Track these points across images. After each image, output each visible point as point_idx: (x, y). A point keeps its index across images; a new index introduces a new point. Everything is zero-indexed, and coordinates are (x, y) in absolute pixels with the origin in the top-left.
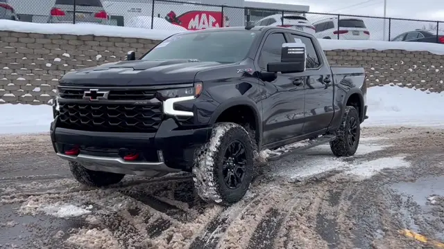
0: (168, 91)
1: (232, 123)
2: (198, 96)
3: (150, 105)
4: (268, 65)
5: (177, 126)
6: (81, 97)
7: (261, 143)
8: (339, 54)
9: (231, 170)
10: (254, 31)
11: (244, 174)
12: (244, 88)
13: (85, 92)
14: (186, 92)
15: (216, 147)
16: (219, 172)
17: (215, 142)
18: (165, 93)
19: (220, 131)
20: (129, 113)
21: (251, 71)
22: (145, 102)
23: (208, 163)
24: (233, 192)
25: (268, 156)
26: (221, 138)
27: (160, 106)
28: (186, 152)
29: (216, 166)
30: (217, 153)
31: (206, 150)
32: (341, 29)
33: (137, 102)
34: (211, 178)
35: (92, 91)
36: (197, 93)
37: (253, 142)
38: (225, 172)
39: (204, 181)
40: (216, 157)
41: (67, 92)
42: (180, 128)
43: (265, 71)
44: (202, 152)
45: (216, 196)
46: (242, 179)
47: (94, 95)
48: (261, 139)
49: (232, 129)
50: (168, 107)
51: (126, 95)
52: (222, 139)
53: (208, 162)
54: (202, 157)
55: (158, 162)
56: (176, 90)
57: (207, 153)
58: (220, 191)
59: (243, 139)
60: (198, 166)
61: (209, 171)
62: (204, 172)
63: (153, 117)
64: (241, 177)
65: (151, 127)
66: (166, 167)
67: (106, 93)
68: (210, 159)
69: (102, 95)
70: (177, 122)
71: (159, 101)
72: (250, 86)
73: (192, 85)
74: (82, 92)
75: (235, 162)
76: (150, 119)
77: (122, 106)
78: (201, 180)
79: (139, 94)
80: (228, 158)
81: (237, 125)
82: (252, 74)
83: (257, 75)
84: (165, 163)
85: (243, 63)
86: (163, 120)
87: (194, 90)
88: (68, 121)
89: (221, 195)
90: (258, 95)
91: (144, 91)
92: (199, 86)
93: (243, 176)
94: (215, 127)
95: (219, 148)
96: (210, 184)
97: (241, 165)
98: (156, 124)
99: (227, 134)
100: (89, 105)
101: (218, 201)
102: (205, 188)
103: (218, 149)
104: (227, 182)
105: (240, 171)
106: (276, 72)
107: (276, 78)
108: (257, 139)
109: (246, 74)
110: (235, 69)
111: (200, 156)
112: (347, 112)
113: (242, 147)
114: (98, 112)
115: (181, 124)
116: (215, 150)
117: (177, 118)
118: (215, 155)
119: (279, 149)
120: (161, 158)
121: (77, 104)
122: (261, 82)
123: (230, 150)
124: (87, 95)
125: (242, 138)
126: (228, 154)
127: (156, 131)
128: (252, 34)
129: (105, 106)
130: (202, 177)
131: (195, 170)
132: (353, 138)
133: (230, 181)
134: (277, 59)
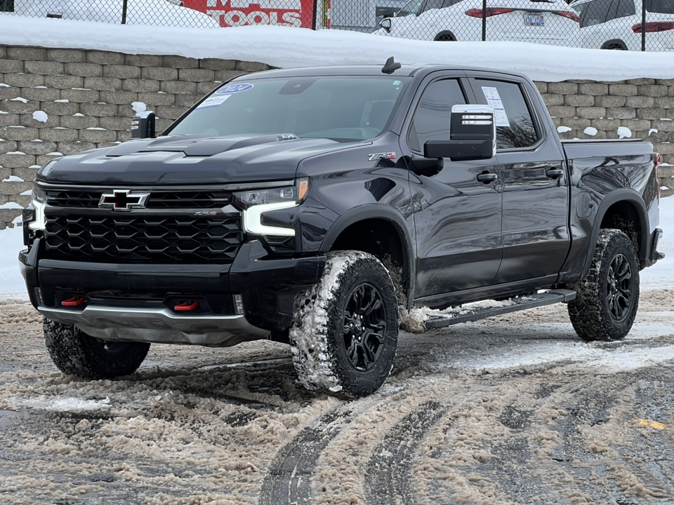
0: (250, 194)
1: (360, 252)
2: (301, 202)
3: (221, 216)
4: (425, 145)
5: (265, 253)
6: (95, 204)
7: (412, 292)
8: (643, 89)
9: (356, 338)
10: (399, 77)
11: (380, 347)
12: (380, 187)
13: (104, 195)
14: (282, 195)
15: (332, 292)
16: (337, 337)
17: (330, 284)
18: (246, 197)
19: (339, 265)
20: (183, 230)
21: (395, 156)
22: (213, 212)
23: (318, 319)
24: (361, 375)
25: (426, 318)
26: (340, 276)
27: (237, 219)
28: (282, 298)
29: (332, 325)
30: (334, 303)
31: (314, 297)
32: (653, 17)
33: (199, 212)
34: (323, 346)
35: (116, 194)
36: (301, 197)
37: (396, 289)
38: (347, 339)
39: (311, 351)
40: (332, 309)
41: (62, 194)
42: (271, 256)
43: (419, 157)
44: (307, 302)
45: (331, 379)
46: (377, 356)
47: (121, 199)
48: (413, 285)
49: (360, 261)
50: (252, 222)
51: (180, 200)
52: (342, 279)
53: (317, 317)
54: (307, 308)
55: (235, 314)
56: (265, 192)
57: (317, 302)
58: (338, 370)
59: (379, 281)
60: (300, 325)
61: (319, 333)
62: (311, 336)
63: (226, 237)
64: (375, 351)
65: (222, 254)
66: (246, 324)
67: (142, 196)
68: (323, 312)
69: (136, 200)
70: (266, 246)
71: (236, 211)
72: (392, 184)
73: (292, 182)
74: (99, 195)
75: (365, 323)
76: (222, 240)
77: (171, 218)
78: (306, 350)
79: (203, 199)
80: (352, 314)
81: (370, 256)
82: (395, 161)
83: (405, 162)
84: (247, 316)
85: (378, 142)
86: (241, 244)
87: (296, 193)
88: (64, 247)
89: (340, 377)
90: (408, 202)
91: (210, 193)
92: (303, 186)
93: (379, 351)
94: (329, 258)
95: (337, 294)
96: (322, 356)
97: (376, 330)
98: (231, 250)
99: (350, 269)
100: (110, 218)
101: (334, 389)
102: (312, 365)
103: (335, 294)
104: (351, 356)
105: (374, 341)
106: (440, 159)
107: (441, 168)
108: (406, 284)
109: (385, 162)
110: (364, 153)
111: (302, 307)
112: (606, 240)
113: (377, 297)
114: (127, 230)
115: (273, 249)
116: (331, 296)
117: (266, 240)
118: (330, 305)
119: (450, 309)
120: (240, 308)
121: (86, 218)
122: (413, 177)
123: (355, 300)
124: (107, 200)
125: (377, 279)
126: (352, 307)
127: (231, 261)
128: (397, 83)
129: (140, 218)
130: (308, 345)
131: (294, 333)
132: (621, 300)
133: (356, 354)
134: (443, 135)
